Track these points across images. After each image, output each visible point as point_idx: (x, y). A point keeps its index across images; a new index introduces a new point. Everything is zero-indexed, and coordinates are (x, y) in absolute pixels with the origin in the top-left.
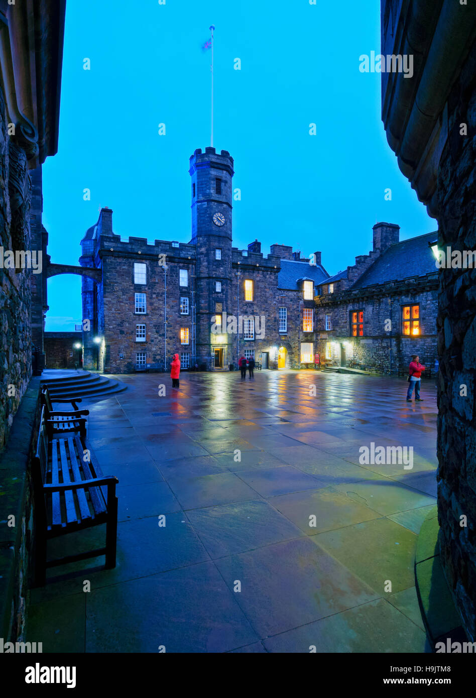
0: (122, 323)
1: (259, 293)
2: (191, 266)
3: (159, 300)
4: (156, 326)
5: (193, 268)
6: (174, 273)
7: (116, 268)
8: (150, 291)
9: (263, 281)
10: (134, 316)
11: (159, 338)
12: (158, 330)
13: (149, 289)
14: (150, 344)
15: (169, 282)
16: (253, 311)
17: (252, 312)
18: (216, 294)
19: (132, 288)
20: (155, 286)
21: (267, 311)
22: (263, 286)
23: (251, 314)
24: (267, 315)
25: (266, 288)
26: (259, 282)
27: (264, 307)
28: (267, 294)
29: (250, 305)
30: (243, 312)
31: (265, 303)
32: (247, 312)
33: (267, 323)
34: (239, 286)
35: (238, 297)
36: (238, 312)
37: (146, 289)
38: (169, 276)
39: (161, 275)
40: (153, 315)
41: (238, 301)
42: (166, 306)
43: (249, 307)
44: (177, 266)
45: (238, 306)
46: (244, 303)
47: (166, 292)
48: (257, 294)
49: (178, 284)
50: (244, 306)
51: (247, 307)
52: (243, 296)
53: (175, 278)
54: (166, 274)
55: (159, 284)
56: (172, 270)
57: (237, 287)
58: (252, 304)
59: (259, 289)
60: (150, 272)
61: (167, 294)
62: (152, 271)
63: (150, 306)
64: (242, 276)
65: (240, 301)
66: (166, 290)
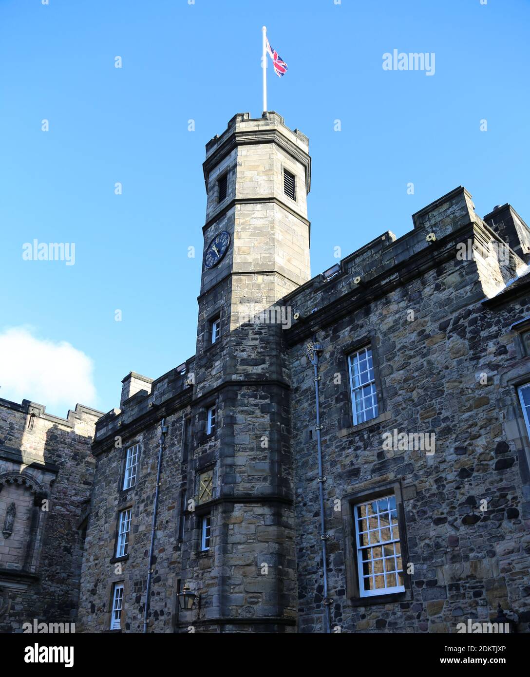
1: (400, 376)
6: (176, 437)
15: (167, 461)
16: (380, 455)
17: (375, 463)
22: (414, 337)
23: (373, 471)
24: (452, 450)
25: (428, 336)
26: (394, 331)
27: (430, 420)
28: (433, 357)
29: (366, 436)
30: (340, 476)
31: (434, 401)
32: (354, 473)
33: (458, 488)
34: (324, 385)
35: (321, 427)
36: (319, 483)
37: (133, 495)
38: (167, 449)
39: (156, 454)
40: (135, 557)
41: (321, 440)
42: (157, 524)
43: (365, 448)
44: (182, 417)
45: (319, 459)
46: (342, 438)
47: (157, 491)
48: (389, 380)
49: (179, 460)
50: (345, 452)
51: (357, 449)
52: (335, 416)
53: (176, 448)
54: (163, 445)
55: (152, 476)
56: (174, 433)
57: (315, 391)
58: (372, 429)
59: (396, 358)
60: (142, 455)
61: (160, 495)
62: (145, 452)
63: (134, 535)
64: (328, 350)
65: (328, 437)
66: (160, 484)
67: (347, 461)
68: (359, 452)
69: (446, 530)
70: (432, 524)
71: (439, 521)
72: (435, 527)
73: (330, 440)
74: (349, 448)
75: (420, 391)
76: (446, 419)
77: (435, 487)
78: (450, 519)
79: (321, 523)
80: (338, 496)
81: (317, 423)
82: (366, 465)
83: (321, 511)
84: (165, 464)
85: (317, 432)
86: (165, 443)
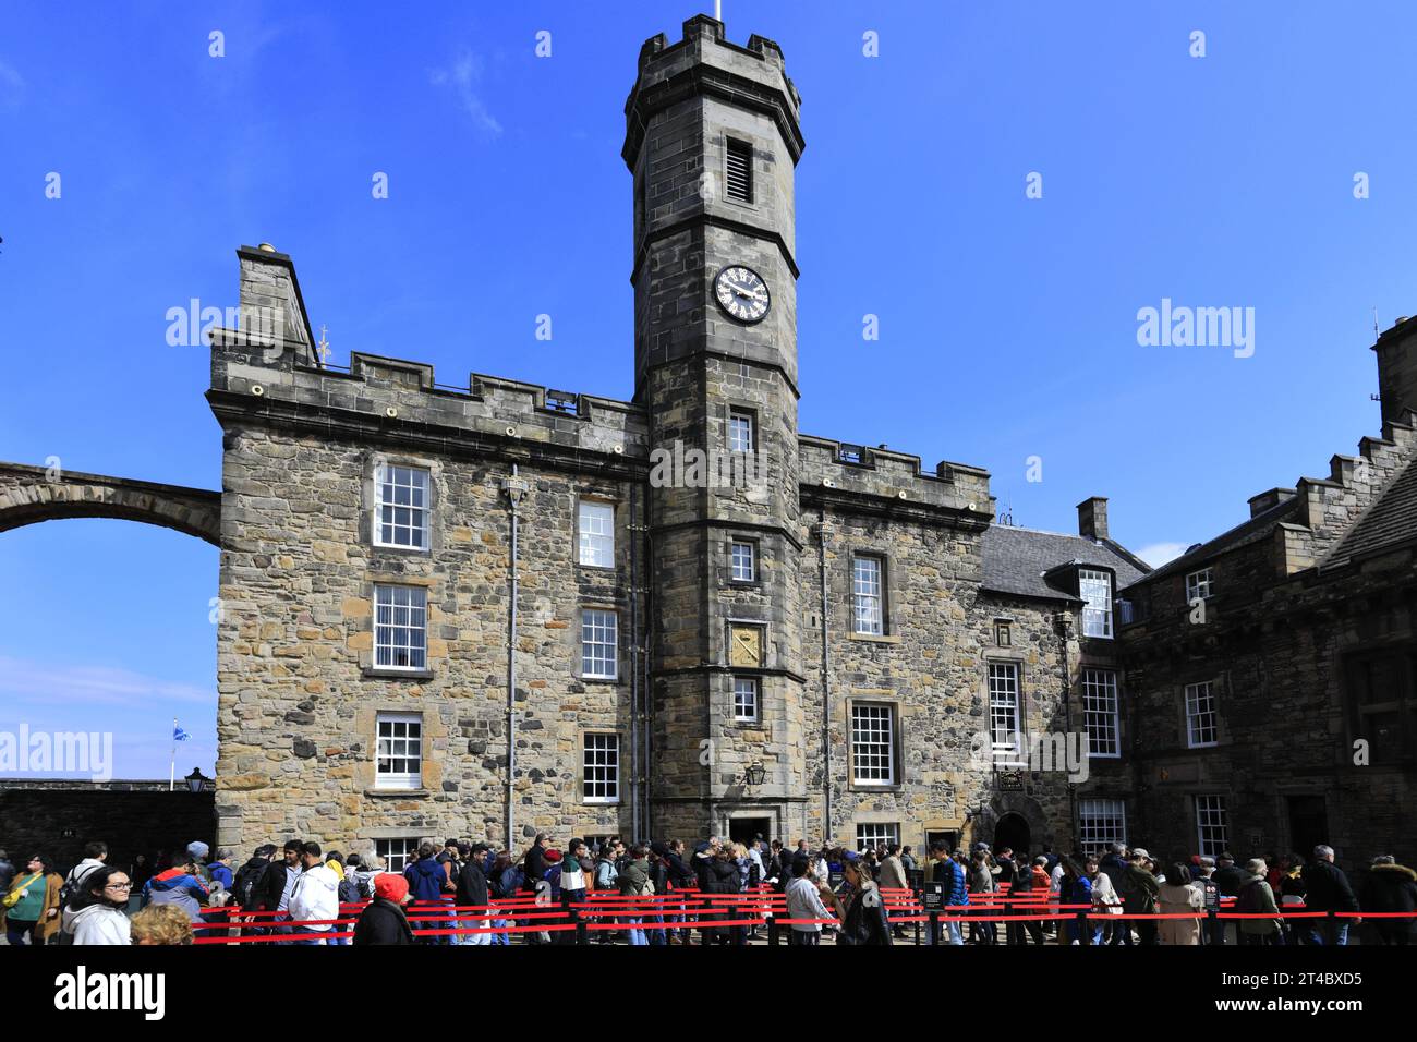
0: (306, 708)
1: (909, 609)
2: (626, 487)
3: (486, 617)
4: (471, 724)
5: (633, 496)
6: (555, 513)
7: (287, 475)
8: (446, 576)
9: (919, 563)
10: (369, 684)
11: (485, 774)
12: (476, 740)
13: (440, 569)
14: (439, 800)
15: (533, 546)
16: (885, 671)
17: (880, 676)
18: (731, 592)
20: (467, 558)
21: (942, 675)
22: (925, 579)
23: (879, 683)
24: (944, 690)
25: (937, 587)
26: (909, 564)
27: (931, 660)
28: (938, 609)
29: (874, 649)
30: (846, 676)
31: (935, 645)
32: (861, 678)
33: (944, 719)
34: (831, 575)
35: (828, 619)
36: (825, 675)
37: (426, 567)
38: (530, 524)
39: (493, 519)
40: (455, 679)
41: (827, 632)
42: (518, 641)
43: (872, 660)
44: (567, 486)
45: (824, 650)
46: (851, 640)
47: (515, 587)
48: (900, 608)
49: (569, 558)
50: (852, 655)
51: (864, 657)
52: (844, 615)
53: (557, 533)
54: (519, 513)
55: (486, 554)
56: (545, 503)
57: (822, 577)
58: (880, 645)
59: (908, 591)
60: (444, 500)
61: (521, 596)
62: (453, 500)
63: (445, 642)
64: (839, 539)
65: (834, 633)
66: (519, 577)
67: (853, 664)
68: (866, 660)
69: (931, 745)
70: (923, 740)
71: (928, 739)
72: (925, 743)
73: (836, 636)
74: (855, 653)
75: (926, 632)
76: (941, 665)
77: (927, 713)
78: (936, 739)
79: (826, 714)
80: (843, 694)
81: (823, 612)
82: (872, 675)
83: (826, 703)
84: (526, 547)
85: (823, 621)
86: (521, 510)
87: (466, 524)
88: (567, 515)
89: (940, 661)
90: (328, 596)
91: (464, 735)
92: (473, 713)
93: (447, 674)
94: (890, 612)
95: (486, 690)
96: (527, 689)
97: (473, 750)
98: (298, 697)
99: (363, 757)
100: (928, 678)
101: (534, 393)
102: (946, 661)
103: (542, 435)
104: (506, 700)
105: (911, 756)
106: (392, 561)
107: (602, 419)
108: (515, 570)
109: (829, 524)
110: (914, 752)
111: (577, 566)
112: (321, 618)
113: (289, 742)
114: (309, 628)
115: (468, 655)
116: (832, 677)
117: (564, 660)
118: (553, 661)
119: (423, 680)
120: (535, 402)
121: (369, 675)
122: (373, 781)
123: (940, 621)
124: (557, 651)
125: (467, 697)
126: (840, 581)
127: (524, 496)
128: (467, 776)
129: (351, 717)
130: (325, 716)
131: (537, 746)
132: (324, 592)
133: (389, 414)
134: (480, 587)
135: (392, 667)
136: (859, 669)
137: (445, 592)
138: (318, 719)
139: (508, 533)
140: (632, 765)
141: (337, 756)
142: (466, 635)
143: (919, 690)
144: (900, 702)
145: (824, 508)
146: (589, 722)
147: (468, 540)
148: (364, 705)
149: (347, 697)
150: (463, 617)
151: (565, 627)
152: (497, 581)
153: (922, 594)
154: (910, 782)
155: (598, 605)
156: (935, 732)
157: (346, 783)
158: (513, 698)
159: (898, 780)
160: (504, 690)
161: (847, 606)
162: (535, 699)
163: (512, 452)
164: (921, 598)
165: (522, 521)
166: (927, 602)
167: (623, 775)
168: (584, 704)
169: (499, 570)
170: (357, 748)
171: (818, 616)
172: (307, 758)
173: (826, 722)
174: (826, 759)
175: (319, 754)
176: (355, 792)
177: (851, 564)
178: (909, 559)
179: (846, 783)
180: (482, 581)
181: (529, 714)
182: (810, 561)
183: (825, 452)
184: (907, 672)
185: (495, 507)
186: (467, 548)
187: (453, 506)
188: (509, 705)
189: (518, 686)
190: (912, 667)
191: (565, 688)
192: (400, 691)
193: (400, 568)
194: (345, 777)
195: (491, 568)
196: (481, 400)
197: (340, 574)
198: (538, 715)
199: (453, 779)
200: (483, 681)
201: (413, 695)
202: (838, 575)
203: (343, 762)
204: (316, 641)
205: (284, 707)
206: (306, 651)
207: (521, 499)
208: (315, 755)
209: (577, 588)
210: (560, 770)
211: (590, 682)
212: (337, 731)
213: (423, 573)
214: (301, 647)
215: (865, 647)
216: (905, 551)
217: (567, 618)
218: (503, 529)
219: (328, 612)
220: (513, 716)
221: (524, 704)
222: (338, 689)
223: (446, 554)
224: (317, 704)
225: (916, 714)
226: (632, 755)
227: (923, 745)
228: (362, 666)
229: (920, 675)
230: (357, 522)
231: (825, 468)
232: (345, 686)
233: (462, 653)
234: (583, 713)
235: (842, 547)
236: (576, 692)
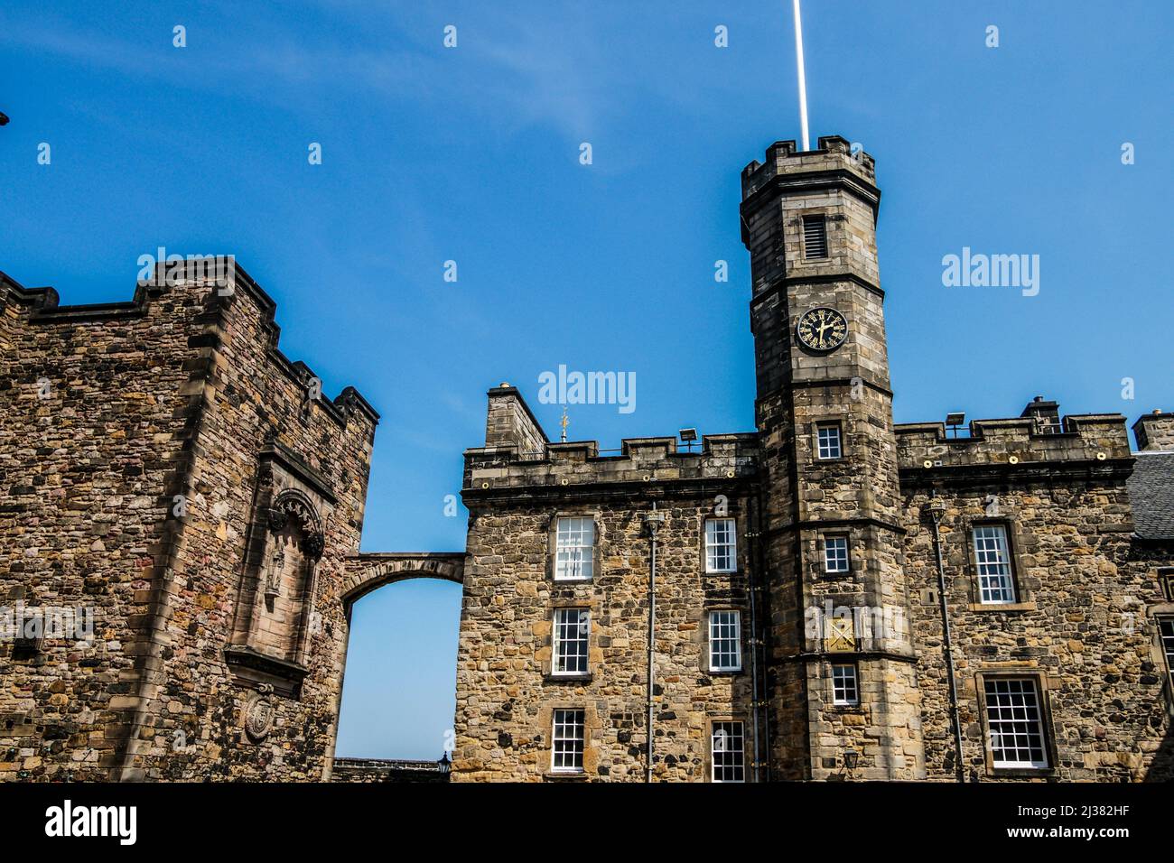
0: (507, 707)
1: (1043, 572)
3: (633, 627)
4: (620, 716)
5: (749, 508)
6: (686, 534)
7: (503, 538)
8: (603, 597)
9: (1050, 523)
10: (548, 688)
11: (630, 759)
12: (624, 731)
13: (599, 592)
15: (668, 563)
16: (1021, 641)
17: (1015, 646)
19: (545, 594)
20: (619, 580)
21: (1094, 640)
22: (1059, 538)
23: (1013, 654)
24: (1099, 656)
25: (1075, 545)
26: (1038, 525)
27: (1077, 624)
28: (1081, 567)
29: (1004, 618)
30: (973, 650)
31: (1081, 607)
32: (990, 651)
33: (1104, 690)
34: (947, 549)
35: (946, 593)
36: (948, 650)
37: (590, 592)
38: (666, 546)
39: (638, 546)
40: (608, 680)
41: (946, 606)
42: (657, 644)
43: (1003, 630)
44: (694, 510)
45: (945, 626)
46: (975, 612)
47: (654, 599)
48: (1031, 571)
49: (697, 569)
50: (977, 628)
51: (993, 628)
52: (964, 587)
53: (687, 549)
54: (658, 538)
55: (632, 575)
56: (678, 526)
57: (937, 553)
58: (1010, 613)
59: (1038, 553)
60: (603, 538)
61: (658, 606)
62: (609, 536)
63: (601, 650)
64: (952, 513)
65: (955, 606)
66: (657, 590)
67: (980, 637)
68: (995, 631)
69: (1089, 722)
70: (1079, 715)
71: (1086, 714)
72: (1081, 718)
73: (958, 609)
74: (982, 625)
75: (1067, 594)
76: (1092, 628)
77: (1080, 684)
78: (1096, 714)
79: (951, 691)
80: (970, 670)
81: (940, 586)
82: (1004, 647)
83: (951, 679)
84: (663, 564)
85: (941, 597)
86: (659, 536)
87: (618, 554)
88: (695, 534)
89: (1091, 622)
90: (524, 622)
91: (615, 726)
92: (622, 706)
93: (602, 676)
94: (1019, 577)
95: (631, 687)
96: (663, 684)
97: (623, 739)
98: (502, 700)
99: (543, 746)
100: (1076, 644)
101: (666, 445)
102: (1097, 623)
103: (673, 474)
104: (646, 695)
105: (1065, 733)
106: (567, 590)
107: (720, 451)
108: (654, 585)
109: (939, 502)
110: (1069, 730)
111: (704, 574)
112: (520, 639)
113: (495, 735)
114: (511, 647)
115: (618, 659)
116: (957, 652)
117: (694, 656)
118: (684, 658)
119: (586, 681)
120: (667, 450)
121: (549, 680)
122: (549, 767)
123: (1084, 580)
124: (688, 649)
125: (617, 694)
126: (957, 553)
127: (661, 525)
128: (616, 762)
129: (535, 714)
130: (519, 713)
131: (671, 734)
132: (521, 620)
133: (563, 483)
134: (627, 603)
135: (566, 673)
136: (987, 641)
137: (602, 609)
138: (514, 717)
139: (649, 556)
140: (754, 750)
141: (525, 746)
142: (617, 643)
143: (1066, 658)
144: (1042, 674)
145: (933, 487)
146: (715, 711)
147: (619, 566)
148: (545, 705)
149: (534, 699)
150: (615, 628)
151: (694, 628)
152: (640, 596)
153: (1058, 554)
154: (1067, 764)
155: (722, 606)
156: (1094, 706)
157: (532, 767)
158: (652, 693)
159: (1051, 764)
160: (645, 686)
161: (968, 578)
162: (670, 693)
163: (651, 493)
164: (1057, 558)
165: (660, 544)
166: (1065, 562)
167: (747, 759)
168: (711, 695)
169: (642, 587)
170: (538, 738)
171: (936, 591)
172: (506, 747)
173: (953, 700)
174: (957, 740)
175: (514, 744)
176: (537, 775)
177: (969, 535)
178: (1036, 522)
179: (983, 766)
180: (630, 597)
181: (665, 707)
182: (924, 539)
183: (927, 435)
184: (1048, 640)
185: (641, 536)
186: (620, 572)
187: (609, 541)
188: (649, 700)
189: (657, 683)
190: (1054, 634)
191: (695, 682)
192: (569, 692)
193: (571, 594)
194: (530, 762)
195: (637, 586)
196: (629, 458)
197: (532, 605)
198: (673, 706)
199: (606, 764)
200: (629, 680)
201: (577, 694)
202: (956, 548)
203: (530, 750)
204: (515, 657)
205: (493, 707)
206: (509, 665)
207: (659, 528)
208: (511, 744)
209: (704, 594)
210: (691, 756)
211: (715, 675)
212: (525, 725)
213: (587, 597)
214: (507, 662)
215: (993, 618)
216: (1031, 512)
217: (695, 621)
218: (645, 553)
219: (524, 634)
220: (651, 709)
221: (660, 698)
222: (528, 692)
223: (603, 579)
224: (514, 706)
225: (1065, 686)
226: (753, 740)
227: (1079, 721)
228: (544, 674)
229: (1065, 642)
230: (544, 564)
231: (930, 450)
232: (532, 690)
233: (613, 657)
234: (709, 703)
235: (957, 519)
236: (704, 685)
